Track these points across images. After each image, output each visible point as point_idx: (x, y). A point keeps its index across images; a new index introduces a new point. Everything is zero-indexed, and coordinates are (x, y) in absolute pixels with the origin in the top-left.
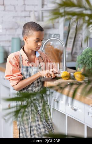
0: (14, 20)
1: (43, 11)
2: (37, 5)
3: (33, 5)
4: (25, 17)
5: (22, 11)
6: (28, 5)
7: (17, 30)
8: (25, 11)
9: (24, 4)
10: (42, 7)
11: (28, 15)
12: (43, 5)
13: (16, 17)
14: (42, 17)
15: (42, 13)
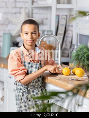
0: (5, 16)
1: (33, 8)
2: (27, 2)
3: (23, 2)
4: (16, 13)
5: (13, 8)
6: (19, 2)
7: (8, 26)
8: (16, 7)
9: (15, 1)
10: (32, 4)
11: (19, 12)
12: (33, 2)
13: (7, 13)
14: (32, 14)
15: (32, 10)
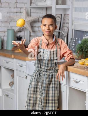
0: (8, 15)
1: (31, 8)
2: (26, 3)
3: (23, 3)
4: (17, 12)
5: (15, 8)
6: (19, 3)
7: (11, 23)
8: (17, 7)
9: (16, 2)
10: (31, 5)
12: (31, 3)
13: (10, 12)
14: (30, 13)
